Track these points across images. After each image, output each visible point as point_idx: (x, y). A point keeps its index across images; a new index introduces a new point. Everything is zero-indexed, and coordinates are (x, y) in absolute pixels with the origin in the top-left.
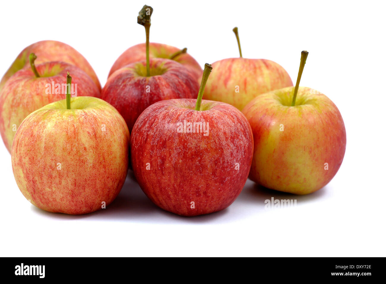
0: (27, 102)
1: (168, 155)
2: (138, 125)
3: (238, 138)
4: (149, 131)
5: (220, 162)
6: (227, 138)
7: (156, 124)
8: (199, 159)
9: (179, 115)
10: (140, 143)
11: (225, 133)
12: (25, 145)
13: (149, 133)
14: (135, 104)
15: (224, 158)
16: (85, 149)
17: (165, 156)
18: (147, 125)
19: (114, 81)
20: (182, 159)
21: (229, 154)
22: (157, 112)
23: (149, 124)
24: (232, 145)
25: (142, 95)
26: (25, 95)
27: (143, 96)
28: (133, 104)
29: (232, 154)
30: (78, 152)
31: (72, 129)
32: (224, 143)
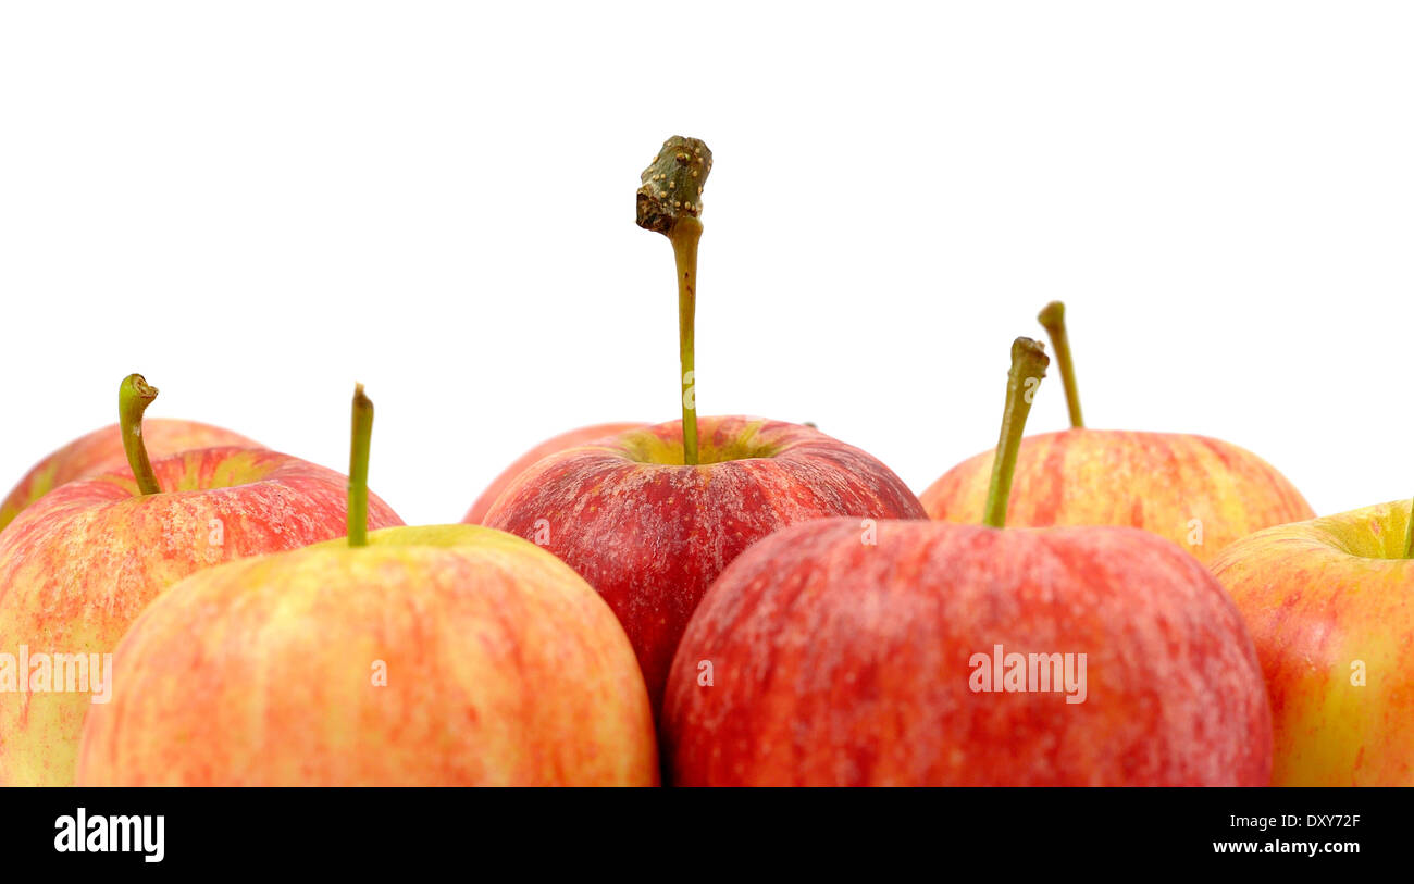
0: (120, 593)
1: (889, 734)
2: (712, 626)
3: (1218, 655)
4: (779, 631)
5: (1146, 761)
6: (1173, 650)
7: (818, 597)
8: (1048, 741)
9: (931, 545)
10: (735, 697)
11: (1162, 624)
12: (163, 715)
13: (781, 640)
14: (656, 576)
15: (1164, 746)
16: (472, 715)
17: (874, 740)
18: (766, 608)
19: (534, 493)
20: (964, 747)
21: (1186, 726)
22: (813, 546)
23: (777, 599)
24: (1197, 683)
25: (684, 536)
26: (105, 561)
27: (692, 539)
28: (648, 579)
29: (1199, 726)
30: (436, 728)
31: (406, 620)
32: (1163, 668)
